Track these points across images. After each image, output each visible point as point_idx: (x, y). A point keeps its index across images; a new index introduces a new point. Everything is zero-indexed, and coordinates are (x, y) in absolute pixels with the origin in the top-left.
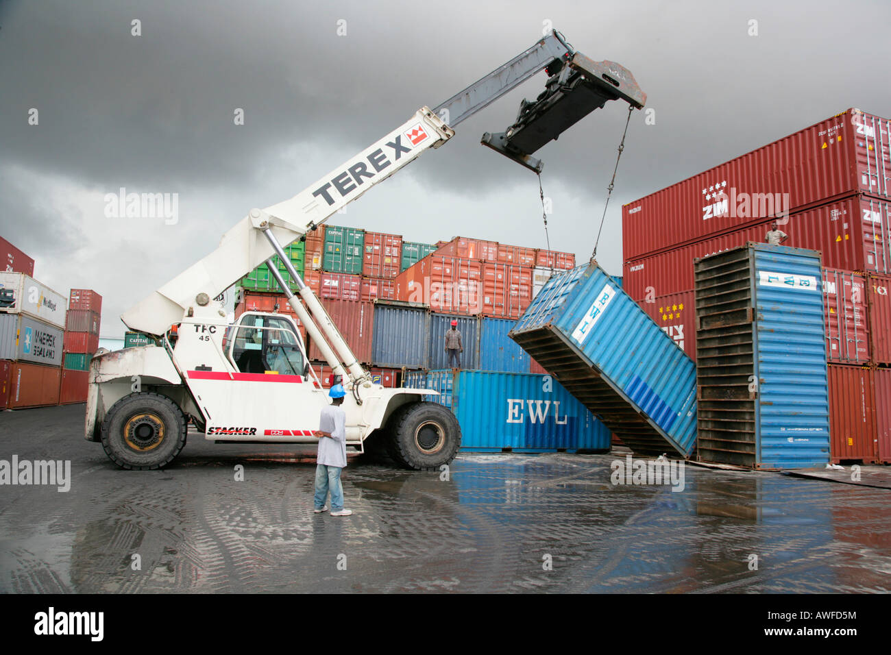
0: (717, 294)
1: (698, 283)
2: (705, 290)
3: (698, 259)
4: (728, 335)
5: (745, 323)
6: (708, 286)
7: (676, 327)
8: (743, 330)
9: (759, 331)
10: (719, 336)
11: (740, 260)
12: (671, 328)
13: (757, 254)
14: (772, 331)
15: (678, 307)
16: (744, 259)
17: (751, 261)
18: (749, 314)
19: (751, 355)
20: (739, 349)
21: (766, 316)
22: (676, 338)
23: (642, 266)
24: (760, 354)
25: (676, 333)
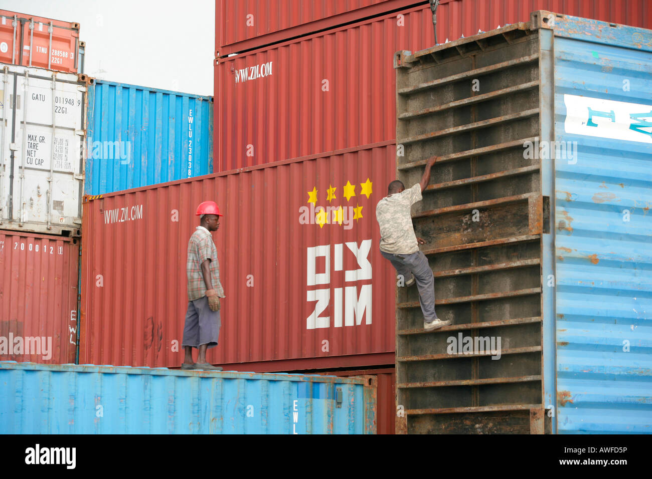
0: (454, 156)
1: (407, 121)
2: (424, 143)
3: (407, 54)
4: (479, 269)
5: (523, 238)
6: (432, 130)
7: (352, 246)
8: (520, 257)
9: (561, 260)
10: (457, 272)
11: (515, 61)
12: (338, 248)
13: (561, 47)
14: (593, 261)
15: (358, 190)
16: (527, 59)
17: (544, 66)
18: (534, 212)
19: (538, 326)
20: (507, 307)
21: (579, 219)
22: (350, 276)
23: (269, 68)
24: (560, 324)
25: (351, 262)
